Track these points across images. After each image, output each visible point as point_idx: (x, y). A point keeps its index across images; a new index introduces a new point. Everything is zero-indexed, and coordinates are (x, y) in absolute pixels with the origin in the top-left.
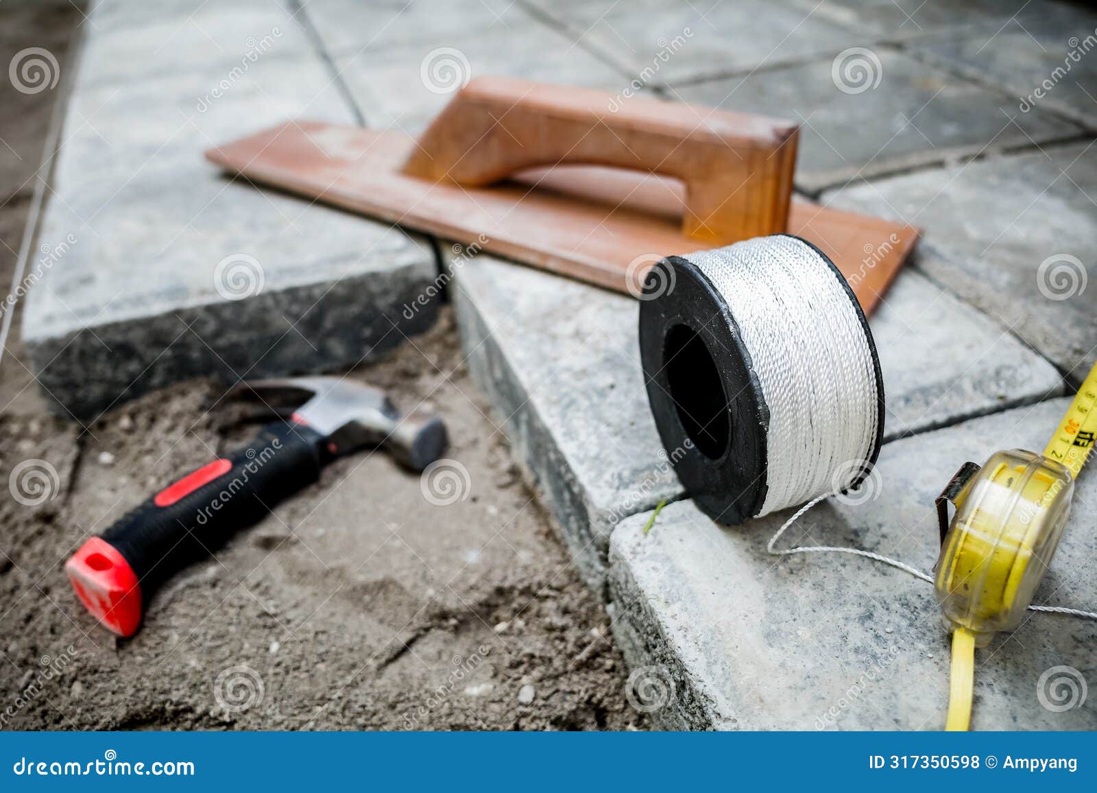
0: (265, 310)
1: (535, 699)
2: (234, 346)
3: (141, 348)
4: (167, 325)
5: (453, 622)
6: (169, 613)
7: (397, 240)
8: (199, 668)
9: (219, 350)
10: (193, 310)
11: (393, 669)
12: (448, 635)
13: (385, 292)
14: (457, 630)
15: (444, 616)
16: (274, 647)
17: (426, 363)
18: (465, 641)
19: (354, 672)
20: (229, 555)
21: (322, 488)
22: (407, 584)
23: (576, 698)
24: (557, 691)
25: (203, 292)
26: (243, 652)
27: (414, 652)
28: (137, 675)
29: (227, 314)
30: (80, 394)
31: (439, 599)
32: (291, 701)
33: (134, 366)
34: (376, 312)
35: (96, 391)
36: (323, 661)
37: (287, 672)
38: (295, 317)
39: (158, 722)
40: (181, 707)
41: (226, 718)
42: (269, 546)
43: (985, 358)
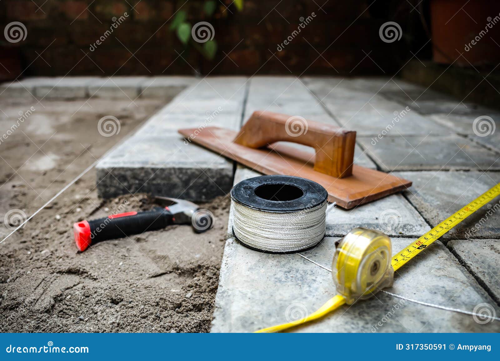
0: (170, 174)
1: (191, 297)
2: (159, 184)
3: (129, 178)
4: (138, 172)
5: (180, 271)
6: (97, 248)
7: (222, 161)
8: (96, 264)
9: (154, 185)
10: (148, 168)
11: (153, 279)
12: (177, 276)
13: (213, 177)
14: (180, 275)
15: (178, 269)
16: (121, 264)
17: (222, 205)
18: (182, 279)
19: (140, 276)
20: (125, 239)
21: (165, 230)
22: (171, 258)
23: (204, 300)
24: (200, 297)
25: (153, 164)
26: (112, 263)
27: (163, 277)
28: (78, 260)
29: (158, 172)
30: (108, 190)
31: (178, 263)
32: (117, 279)
33: (126, 184)
34: (209, 183)
35: (113, 190)
36: (133, 271)
37: (121, 271)
38: (180, 179)
39: (77, 274)
40: (85, 271)
41: (95, 277)
42: (138, 240)
43: (403, 221)
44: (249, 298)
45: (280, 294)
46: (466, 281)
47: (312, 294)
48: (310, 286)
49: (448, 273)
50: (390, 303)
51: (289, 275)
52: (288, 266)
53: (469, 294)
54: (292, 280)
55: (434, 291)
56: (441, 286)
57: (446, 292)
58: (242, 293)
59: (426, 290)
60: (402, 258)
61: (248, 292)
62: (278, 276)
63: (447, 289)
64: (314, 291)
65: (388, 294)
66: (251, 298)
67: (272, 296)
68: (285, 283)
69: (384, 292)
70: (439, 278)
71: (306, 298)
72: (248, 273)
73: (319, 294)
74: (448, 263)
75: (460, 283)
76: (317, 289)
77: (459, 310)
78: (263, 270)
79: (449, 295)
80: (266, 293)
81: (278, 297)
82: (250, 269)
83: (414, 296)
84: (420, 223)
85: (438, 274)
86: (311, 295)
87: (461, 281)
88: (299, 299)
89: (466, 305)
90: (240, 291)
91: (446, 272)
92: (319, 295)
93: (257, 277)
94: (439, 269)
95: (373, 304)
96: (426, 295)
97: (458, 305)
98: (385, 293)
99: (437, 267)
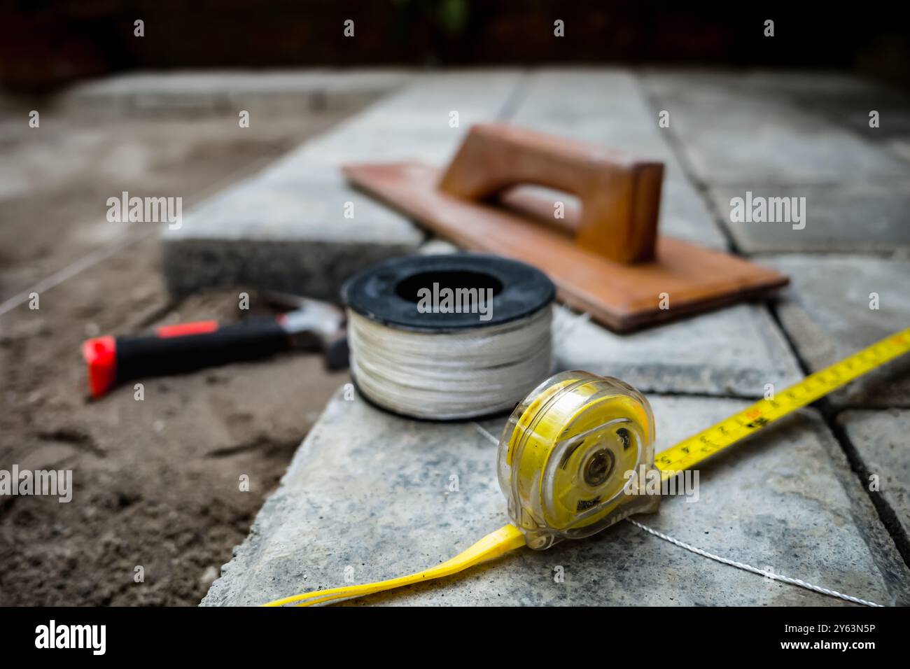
11: (214, 458)
12: (264, 454)
14: (272, 453)
27: (234, 457)
36: (180, 441)
38: (319, 261)
42: (212, 381)
43: (744, 362)
44: (321, 518)
45: (393, 513)
46: (844, 511)
47: (465, 518)
48: (467, 499)
49: (807, 489)
50: (638, 551)
51: (433, 471)
52: (439, 451)
53: (842, 544)
54: (435, 483)
55: (755, 530)
56: (779, 517)
57: (786, 533)
58: (312, 504)
59: (737, 526)
60: (701, 445)
61: (326, 502)
62: (407, 472)
63: (792, 526)
64: (472, 510)
65: (643, 529)
66: (325, 518)
67: (373, 515)
68: (417, 488)
69: (634, 523)
70: (780, 498)
71: (446, 525)
72: (347, 460)
73: (480, 518)
74: (817, 464)
75: (828, 513)
76: (479, 508)
77: (800, 582)
78: (380, 456)
79: (790, 540)
80: (363, 509)
81: (386, 519)
82: (356, 452)
83: (703, 537)
84: (783, 367)
85: (780, 489)
86: (462, 519)
87: (834, 508)
88: (430, 526)
89: (824, 569)
90: (308, 501)
91: (803, 486)
92: (479, 521)
93: (360, 471)
94: (789, 477)
95: (596, 551)
96: (734, 537)
97: (803, 567)
98: (637, 526)
99: (786, 471)
